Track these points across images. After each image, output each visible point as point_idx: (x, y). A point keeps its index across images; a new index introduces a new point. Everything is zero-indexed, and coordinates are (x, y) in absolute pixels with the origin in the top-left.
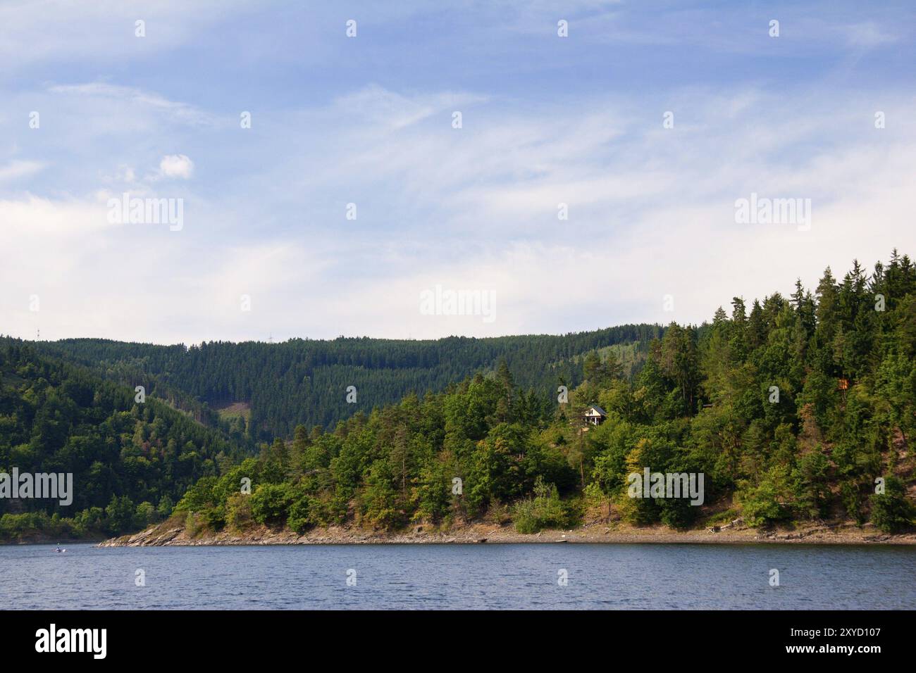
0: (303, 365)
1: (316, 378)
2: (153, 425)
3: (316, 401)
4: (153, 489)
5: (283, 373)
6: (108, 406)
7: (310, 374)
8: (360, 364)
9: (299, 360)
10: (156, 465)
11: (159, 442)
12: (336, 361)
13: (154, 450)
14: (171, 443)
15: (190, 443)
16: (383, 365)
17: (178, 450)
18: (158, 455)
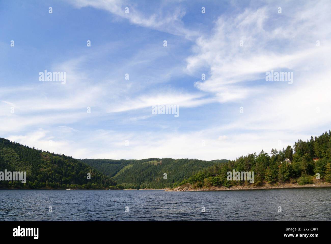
0: (100, 163)
1: (102, 165)
2: (92, 170)
3: (103, 168)
4: (94, 181)
5: (97, 164)
6: (85, 167)
7: (101, 164)
8: (109, 163)
9: (99, 162)
10: (93, 177)
11: (94, 173)
12: (105, 162)
13: (93, 175)
14: (96, 173)
15: (99, 174)
16: (112, 163)
17: (97, 174)
18: (94, 175)
